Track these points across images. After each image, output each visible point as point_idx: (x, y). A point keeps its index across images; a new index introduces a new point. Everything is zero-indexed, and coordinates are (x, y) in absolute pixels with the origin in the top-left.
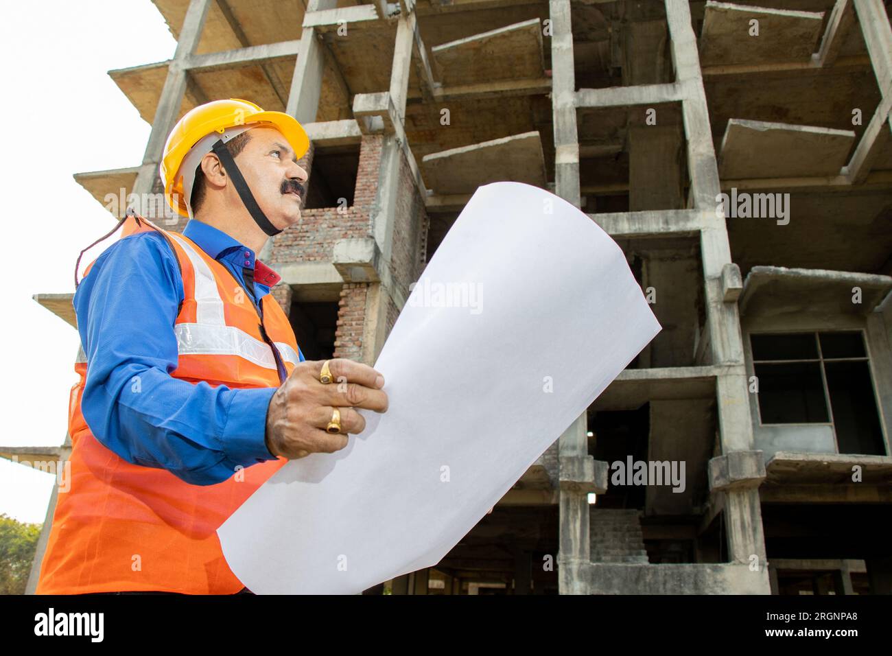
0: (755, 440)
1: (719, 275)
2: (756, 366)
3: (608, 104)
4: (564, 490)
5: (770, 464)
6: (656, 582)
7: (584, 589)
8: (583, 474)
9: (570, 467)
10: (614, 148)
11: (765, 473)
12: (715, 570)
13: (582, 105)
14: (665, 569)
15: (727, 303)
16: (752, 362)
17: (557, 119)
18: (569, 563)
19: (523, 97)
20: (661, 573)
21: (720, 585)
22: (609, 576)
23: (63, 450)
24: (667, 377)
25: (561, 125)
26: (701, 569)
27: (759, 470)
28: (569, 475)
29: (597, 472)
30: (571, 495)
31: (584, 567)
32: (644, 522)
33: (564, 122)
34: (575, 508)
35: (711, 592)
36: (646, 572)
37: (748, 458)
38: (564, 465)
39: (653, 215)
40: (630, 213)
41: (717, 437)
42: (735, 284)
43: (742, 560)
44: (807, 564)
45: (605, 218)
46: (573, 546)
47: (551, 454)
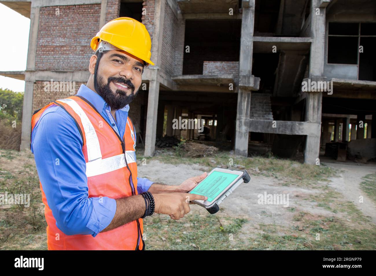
0: (324, 70)
2: (329, 37)
4: (241, 89)
7: (246, 129)
8: (249, 83)
9: (244, 80)
12: (300, 124)
14: (280, 123)
15: (321, 8)
16: (328, 35)
18: (241, 119)
21: (301, 130)
22: (257, 124)
23: (26, 72)
24: (289, 41)
26: (294, 124)
28: (243, 83)
29: (255, 82)
30: (244, 91)
31: (247, 120)
32: (272, 99)
34: (245, 97)
35: (297, 133)
36: (272, 124)
37: (320, 80)
38: (242, 79)
41: (307, 67)
42: (326, 0)
43: (311, 121)
46: (243, 112)
47: (235, 71)
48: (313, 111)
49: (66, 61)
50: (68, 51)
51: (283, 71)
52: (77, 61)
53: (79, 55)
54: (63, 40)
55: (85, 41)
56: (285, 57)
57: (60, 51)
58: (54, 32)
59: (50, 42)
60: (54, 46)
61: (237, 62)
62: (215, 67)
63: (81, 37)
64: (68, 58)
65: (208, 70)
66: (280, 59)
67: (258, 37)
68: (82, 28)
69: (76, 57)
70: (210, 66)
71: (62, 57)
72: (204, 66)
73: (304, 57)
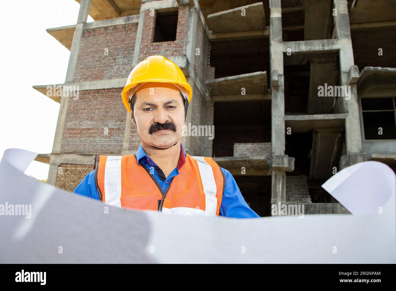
0: (362, 147)
1: (348, 71)
2: (363, 113)
4: (274, 170)
6: (315, 211)
8: (283, 163)
9: (277, 160)
10: (297, 9)
14: (319, 206)
15: (351, 84)
16: (362, 111)
18: (277, 202)
20: (318, 207)
21: (344, 212)
23: (51, 155)
24: (322, 119)
26: (335, 205)
28: (277, 164)
29: (289, 162)
30: (278, 172)
31: (283, 204)
32: (308, 181)
34: (279, 178)
36: (311, 207)
37: (359, 157)
38: (275, 159)
39: (317, 42)
40: (306, 41)
41: (344, 145)
42: (356, 76)
45: (294, 43)
46: (278, 195)
47: (268, 153)
49: (92, 143)
50: (95, 134)
51: (318, 150)
52: (103, 144)
53: (106, 138)
54: (91, 123)
55: (112, 124)
56: (319, 135)
57: (87, 133)
58: (83, 115)
59: (77, 125)
60: (82, 129)
61: (269, 143)
62: (246, 149)
63: (108, 120)
64: (95, 141)
65: (239, 153)
66: (314, 138)
67: (289, 116)
68: (109, 111)
69: (102, 140)
70: (241, 148)
71: (88, 139)
72: (234, 148)
73: (339, 135)
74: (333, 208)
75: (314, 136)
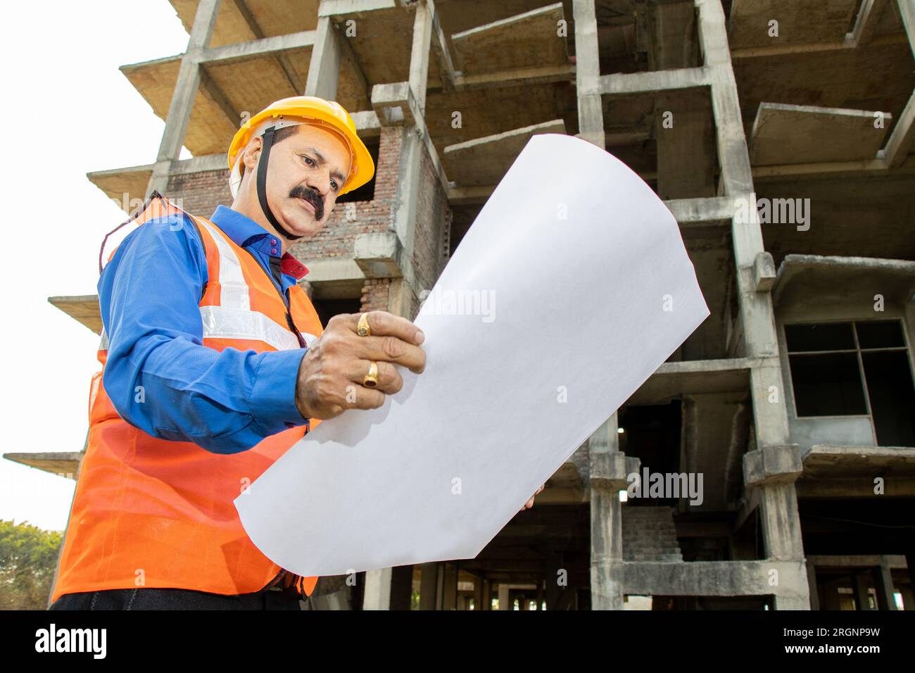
0: (791, 434)
1: (751, 264)
2: (791, 357)
3: (634, 90)
4: (595, 488)
5: (807, 458)
6: (691, 580)
7: (617, 589)
8: (614, 471)
9: (601, 464)
10: (641, 135)
11: (802, 467)
12: (751, 567)
13: (607, 91)
14: (700, 568)
15: (760, 293)
16: (786, 354)
17: (582, 107)
18: (601, 562)
19: (546, 84)
20: (696, 571)
21: (757, 582)
22: (643, 574)
24: (699, 370)
25: (586, 112)
26: (737, 567)
27: (795, 464)
28: (600, 472)
29: (628, 466)
30: (602, 493)
31: (617, 566)
32: (676, 519)
33: (589, 109)
34: (607, 506)
35: (748, 589)
36: (681, 570)
37: (784, 452)
38: (595, 462)
39: (682, 204)
41: (752, 431)
42: (768, 274)
43: (779, 557)
44: (846, 561)
46: (605, 545)
48: (781, 531)
51: (696, 445)
56: (695, 409)
66: (684, 416)
73: (741, 408)
74: (732, 573)
75: (684, 411)
